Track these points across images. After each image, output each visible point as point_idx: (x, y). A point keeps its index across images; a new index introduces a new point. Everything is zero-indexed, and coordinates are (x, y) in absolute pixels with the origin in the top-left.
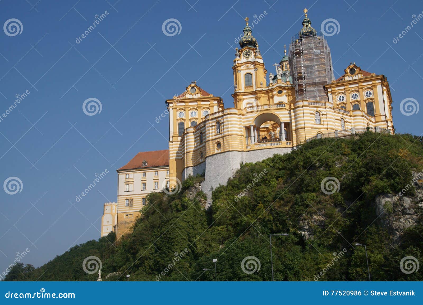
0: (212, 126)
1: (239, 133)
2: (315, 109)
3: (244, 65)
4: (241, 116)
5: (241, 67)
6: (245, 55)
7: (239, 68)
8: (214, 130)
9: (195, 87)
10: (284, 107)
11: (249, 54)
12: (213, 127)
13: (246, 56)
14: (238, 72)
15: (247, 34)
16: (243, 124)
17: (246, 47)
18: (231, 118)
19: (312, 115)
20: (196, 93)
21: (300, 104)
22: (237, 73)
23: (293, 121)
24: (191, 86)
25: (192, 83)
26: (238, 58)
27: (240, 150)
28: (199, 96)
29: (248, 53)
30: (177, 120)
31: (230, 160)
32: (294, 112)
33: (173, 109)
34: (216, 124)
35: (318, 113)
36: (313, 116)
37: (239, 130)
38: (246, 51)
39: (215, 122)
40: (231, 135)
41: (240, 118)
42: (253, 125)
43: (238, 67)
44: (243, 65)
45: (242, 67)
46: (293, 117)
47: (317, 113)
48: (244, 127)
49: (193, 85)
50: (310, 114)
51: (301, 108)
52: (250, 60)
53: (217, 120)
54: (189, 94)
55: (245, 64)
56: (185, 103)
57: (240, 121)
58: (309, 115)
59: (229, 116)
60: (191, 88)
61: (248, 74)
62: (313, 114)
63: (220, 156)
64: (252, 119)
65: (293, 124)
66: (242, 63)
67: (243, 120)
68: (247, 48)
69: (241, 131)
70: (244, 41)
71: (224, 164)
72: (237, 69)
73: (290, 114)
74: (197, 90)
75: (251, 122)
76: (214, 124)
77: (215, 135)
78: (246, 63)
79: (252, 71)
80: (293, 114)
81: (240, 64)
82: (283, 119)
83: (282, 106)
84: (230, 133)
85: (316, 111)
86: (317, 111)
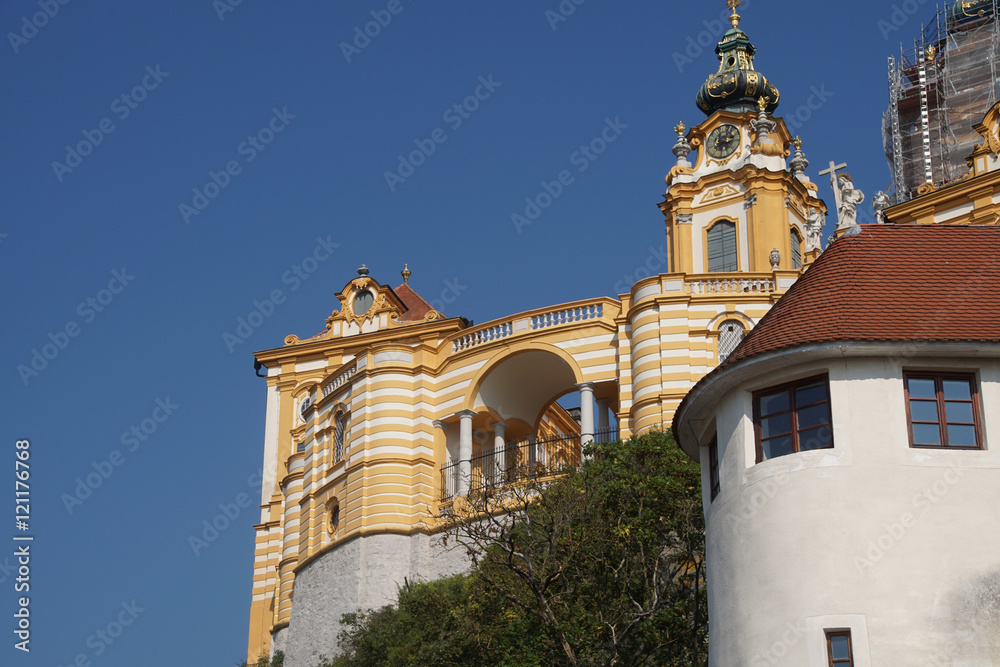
0: (320, 435)
1: (411, 453)
2: (721, 308)
3: (706, 190)
4: (423, 377)
5: (690, 199)
6: (712, 150)
7: (682, 204)
8: (326, 453)
9: (371, 289)
10: (596, 319)
11: (728, 140)
12: (326, 439)
13: (718, 153)
14: (678, 221)
15: (731, 61)
16: (434, 409)
17: (718, 115)
18: (375, 388)
19: (702, 339)
20: (374, 311)
21: (650, 292)
22: (675, 227)
23: (626, 374)
24: (354, 287)
25: (360, 272)
26: (683, 163)
27: (408, 527)
28: (383, 321)
29: (725, 137)
30: (293, 432)
31: (359, 574)
32: (629, 335)
33: (278, 389)
34: (334, 425)
35: (734, 326)
36: (710, 340)
37: (411, 437)
38: (716, 132)
39: (332, 417)
40: (371, 463)
41: (418, 386)
42: (467, 412)
43: (680, 199)
44: (699, 191)
45: (697, 200)
46: (625, 358)
47: (731, 329)
48: (435, 423)
49: (361, 282)
50: (692, 333)
51: (650, 312)
52: (733, 163)
53: (336, 406)
54: (344, 319)
55: (706, 185)
56: (327, 358)
57: (418, 400)
58: (685, 337)
59: (368, 381)
60: (354, 294)
61: (719, 226)
62: (708, 333)
63: (330, 563)
64: (467, 384)
65: (625, 389)
66: (694, 184)
67: (434, 395)
68: (721, 118)
69: (418, 443)
70: (712, 90)
71: (337, 595)
72: (674, 209)
73: (615, 343)
74: (378, 298)
75: (461, 400)
76: (327, 424)
77: (329, 472)
78: (710, 180)
79: (736, 211)
80: (625, 343)
81: (683, 188)
82: (585, 371)
83: (588, 312)
84: (367, 454)
85: (724, 318)
86: (731, 317)
